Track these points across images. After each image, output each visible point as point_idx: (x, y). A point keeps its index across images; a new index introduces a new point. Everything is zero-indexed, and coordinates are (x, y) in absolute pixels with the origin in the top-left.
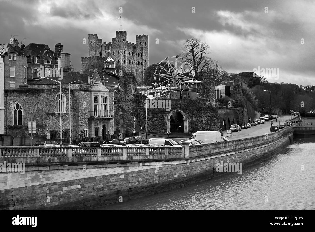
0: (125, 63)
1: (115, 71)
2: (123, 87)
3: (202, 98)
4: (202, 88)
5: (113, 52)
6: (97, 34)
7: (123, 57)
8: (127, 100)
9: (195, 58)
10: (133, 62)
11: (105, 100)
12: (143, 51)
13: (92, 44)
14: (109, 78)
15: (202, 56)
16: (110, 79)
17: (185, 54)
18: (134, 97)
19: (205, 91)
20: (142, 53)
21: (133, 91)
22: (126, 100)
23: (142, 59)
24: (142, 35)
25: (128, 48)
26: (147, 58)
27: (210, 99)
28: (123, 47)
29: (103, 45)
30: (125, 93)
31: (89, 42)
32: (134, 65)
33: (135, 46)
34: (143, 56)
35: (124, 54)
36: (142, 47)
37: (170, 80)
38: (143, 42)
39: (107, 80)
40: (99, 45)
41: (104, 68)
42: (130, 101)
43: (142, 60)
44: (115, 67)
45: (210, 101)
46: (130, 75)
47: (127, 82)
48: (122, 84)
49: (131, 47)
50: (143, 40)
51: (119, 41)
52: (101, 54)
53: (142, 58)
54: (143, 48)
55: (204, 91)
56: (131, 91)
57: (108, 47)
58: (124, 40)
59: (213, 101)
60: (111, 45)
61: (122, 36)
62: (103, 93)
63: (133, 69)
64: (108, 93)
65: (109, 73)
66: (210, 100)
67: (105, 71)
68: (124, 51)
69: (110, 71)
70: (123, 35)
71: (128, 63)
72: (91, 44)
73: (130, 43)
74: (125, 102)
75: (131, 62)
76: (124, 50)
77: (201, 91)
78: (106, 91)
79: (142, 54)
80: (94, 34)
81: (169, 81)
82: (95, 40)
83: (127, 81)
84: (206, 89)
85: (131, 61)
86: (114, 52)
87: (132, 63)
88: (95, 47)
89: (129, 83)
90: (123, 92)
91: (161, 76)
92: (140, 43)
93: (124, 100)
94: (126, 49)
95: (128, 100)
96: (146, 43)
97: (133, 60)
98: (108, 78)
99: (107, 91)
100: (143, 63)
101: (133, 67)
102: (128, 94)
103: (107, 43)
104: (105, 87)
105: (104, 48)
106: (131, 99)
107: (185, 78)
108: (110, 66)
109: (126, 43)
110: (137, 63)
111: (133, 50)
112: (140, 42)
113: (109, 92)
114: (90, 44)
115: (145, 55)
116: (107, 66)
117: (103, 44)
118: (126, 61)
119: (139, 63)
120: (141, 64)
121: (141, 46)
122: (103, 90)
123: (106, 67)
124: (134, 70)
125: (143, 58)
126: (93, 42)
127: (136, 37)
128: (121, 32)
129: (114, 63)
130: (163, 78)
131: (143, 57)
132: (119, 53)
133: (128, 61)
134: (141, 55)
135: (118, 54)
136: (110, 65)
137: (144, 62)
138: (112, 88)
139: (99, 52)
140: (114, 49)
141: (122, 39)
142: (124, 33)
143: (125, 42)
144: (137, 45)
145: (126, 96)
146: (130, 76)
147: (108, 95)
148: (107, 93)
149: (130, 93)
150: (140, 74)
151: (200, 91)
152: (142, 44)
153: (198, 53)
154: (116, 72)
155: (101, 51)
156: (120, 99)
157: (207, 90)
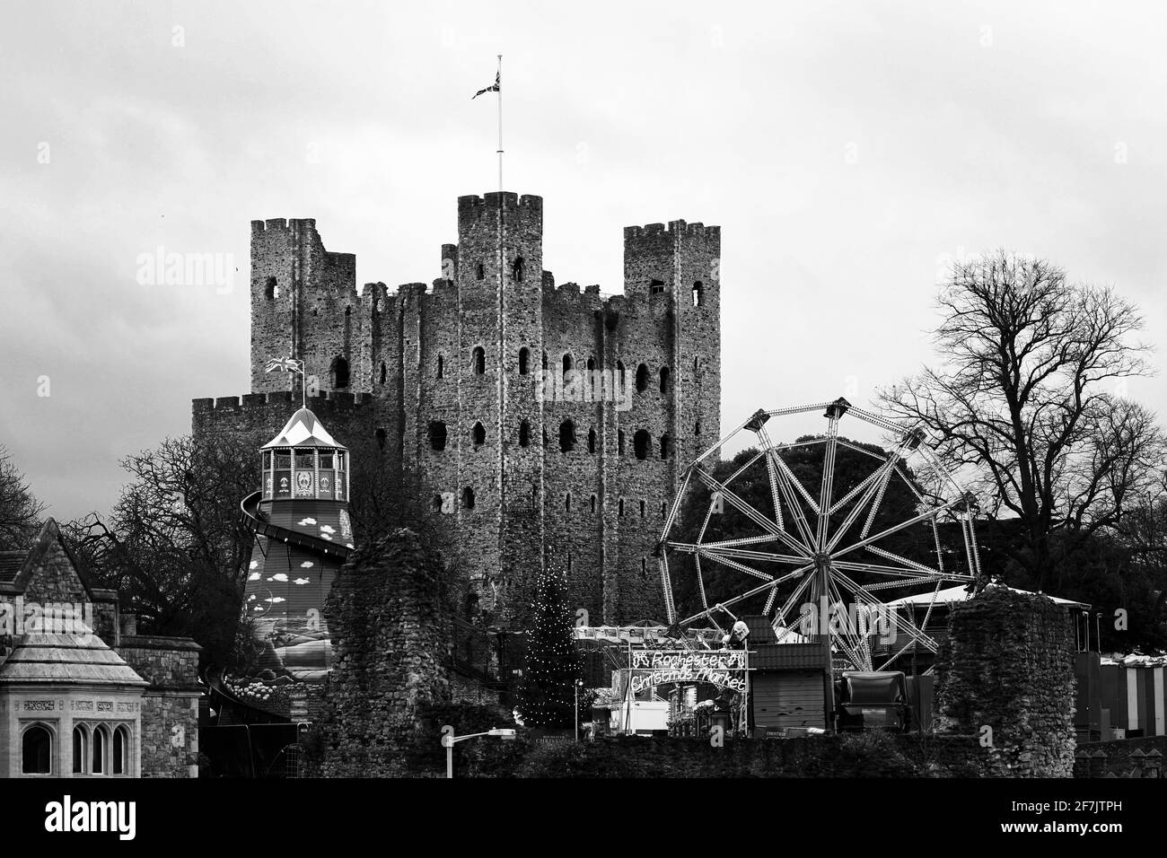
0: (524, 443)
1: (344, 517)
2: (346, 644)
3: (955, 729)
4: (960, 656)
5: (435, 361)
6: (313, 222)
7: (513, 396)
8: (373, 742)
9: (1027, 412)
10: (592, 434)
11: (111, 754)
12: (680, 349)
13: (276, 296)
14: (293, 572)
15: (1083, 397)
16: (300, 581)
17: (947, 381)
18: (424, 724)
19: (986, 676)
20: (671, 360)
21: (415, 678)
22: (365, 742)
23: (670, 409)
24: (671, 224)
25: (553, 327)
26: (705, 403)
27: (1019, 742)
28: (516, 318)
29: (359, 301)
30: (363, 689)
31: (255, 282)
32: (601, 461)
33: (614, 308)
34: (678, 388)
35: (524, 371)
36: (670, 316)
37: (778, 585)
38: (678, 277)
39: (278, 588)
40: (331, 303)
41: (259, 496)
42: (396, 755)
43: (670, 422)
44: (338, 492)
45: (1016, 753)
46: (395, 557)
47: (374, 611)
48: (338, 624)
49: (577, 322)
50: (677, 259)
51: (481, 275)
52: (341, 370)
53: (671, 400)
54: (680, 322)
55: (978, 681)
56: (402, 677)
57: (401, 318)
58: (518, 265)
59: (1057, 757)
60: (420, 304)
61: (502, 233)
62: (96, 699)
63: (589, 492)
64: (137, 699)
65: (291, 534)
66: (1022, 749)
67: (262, 518)
68: (524, 354)
69: (303, 523)
70: (514, 227)
71: (556, 444)
72: (269, 293)
73: (572, 288)
74: (361, 757)
75: (582, 431)
76: (523, 339)
77: (950, 681)
78: (119, 687)
79: (666, 374)
80: (293, 221)
81: (773, 594)
82: (301, 265)
83: (379, 603)
84: (993, 660)
85: (578, 431)
86: (441, 360)
87: (582, 443)
88: (300, 321)
89: (392, 617)
90: (344, 686)
91: (708, 555)
92: (656, 286)
93: (355, 746)
94: (536, 331)
95: (380, 742)
96: (698, 286)
97: (595, 419)
98: (282, 577)
99: (129, 685)
100: (679, 445)
101: (592, 470)
102: (380, 703)
103: (392, 290)
104: (114, 656)
105: (367, 324)
106: (400, 741)
107: (900, 572)
108: (304, 484)
109: (535, 290)
110: (628, 439)
111: (592, 341)
112: (655, 275)
113: (147, 688)
114: (262, 296)
115: (691, 376)
116: (277, 485)
117: (360, 294)
118: (537, 430)
119: (642, 439)
120: (656, 451)
121: (660, 310)
122: (96, 674)
123: (270, 493)
124: (601, 495)
125: (679, 405)
126: (288, 283)
127: (622, 239)
128: (495, 199)
129: (335, 457)
130: (729, 569)
131: (678, 392)
132: (481, 368)
133: (554, 429)
134: (657, 377)
135: (471, 370)
136: (305, 475)
137: (680, 432)
138: (182, 662)
139: (329, 362)
140: (440, 333)
141: (503, 260)
142: (525, 213)
143: (528, 277)
144: (629, 301)
145: (364, 713)
146: (400, 564)
147: (137, 715)
148: (124, 699)
149: (397, 695)
150: (649, 528)
151: (946, 677)
152: (670, 295)
153: (1044, 369)
154: (347, 530)
155: (347, 348)
156: (326, 734)
157: (995, 674)
